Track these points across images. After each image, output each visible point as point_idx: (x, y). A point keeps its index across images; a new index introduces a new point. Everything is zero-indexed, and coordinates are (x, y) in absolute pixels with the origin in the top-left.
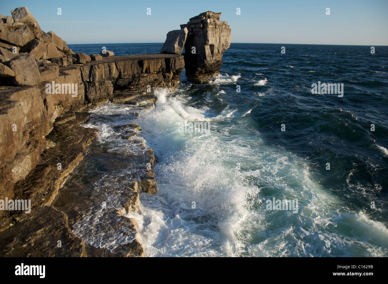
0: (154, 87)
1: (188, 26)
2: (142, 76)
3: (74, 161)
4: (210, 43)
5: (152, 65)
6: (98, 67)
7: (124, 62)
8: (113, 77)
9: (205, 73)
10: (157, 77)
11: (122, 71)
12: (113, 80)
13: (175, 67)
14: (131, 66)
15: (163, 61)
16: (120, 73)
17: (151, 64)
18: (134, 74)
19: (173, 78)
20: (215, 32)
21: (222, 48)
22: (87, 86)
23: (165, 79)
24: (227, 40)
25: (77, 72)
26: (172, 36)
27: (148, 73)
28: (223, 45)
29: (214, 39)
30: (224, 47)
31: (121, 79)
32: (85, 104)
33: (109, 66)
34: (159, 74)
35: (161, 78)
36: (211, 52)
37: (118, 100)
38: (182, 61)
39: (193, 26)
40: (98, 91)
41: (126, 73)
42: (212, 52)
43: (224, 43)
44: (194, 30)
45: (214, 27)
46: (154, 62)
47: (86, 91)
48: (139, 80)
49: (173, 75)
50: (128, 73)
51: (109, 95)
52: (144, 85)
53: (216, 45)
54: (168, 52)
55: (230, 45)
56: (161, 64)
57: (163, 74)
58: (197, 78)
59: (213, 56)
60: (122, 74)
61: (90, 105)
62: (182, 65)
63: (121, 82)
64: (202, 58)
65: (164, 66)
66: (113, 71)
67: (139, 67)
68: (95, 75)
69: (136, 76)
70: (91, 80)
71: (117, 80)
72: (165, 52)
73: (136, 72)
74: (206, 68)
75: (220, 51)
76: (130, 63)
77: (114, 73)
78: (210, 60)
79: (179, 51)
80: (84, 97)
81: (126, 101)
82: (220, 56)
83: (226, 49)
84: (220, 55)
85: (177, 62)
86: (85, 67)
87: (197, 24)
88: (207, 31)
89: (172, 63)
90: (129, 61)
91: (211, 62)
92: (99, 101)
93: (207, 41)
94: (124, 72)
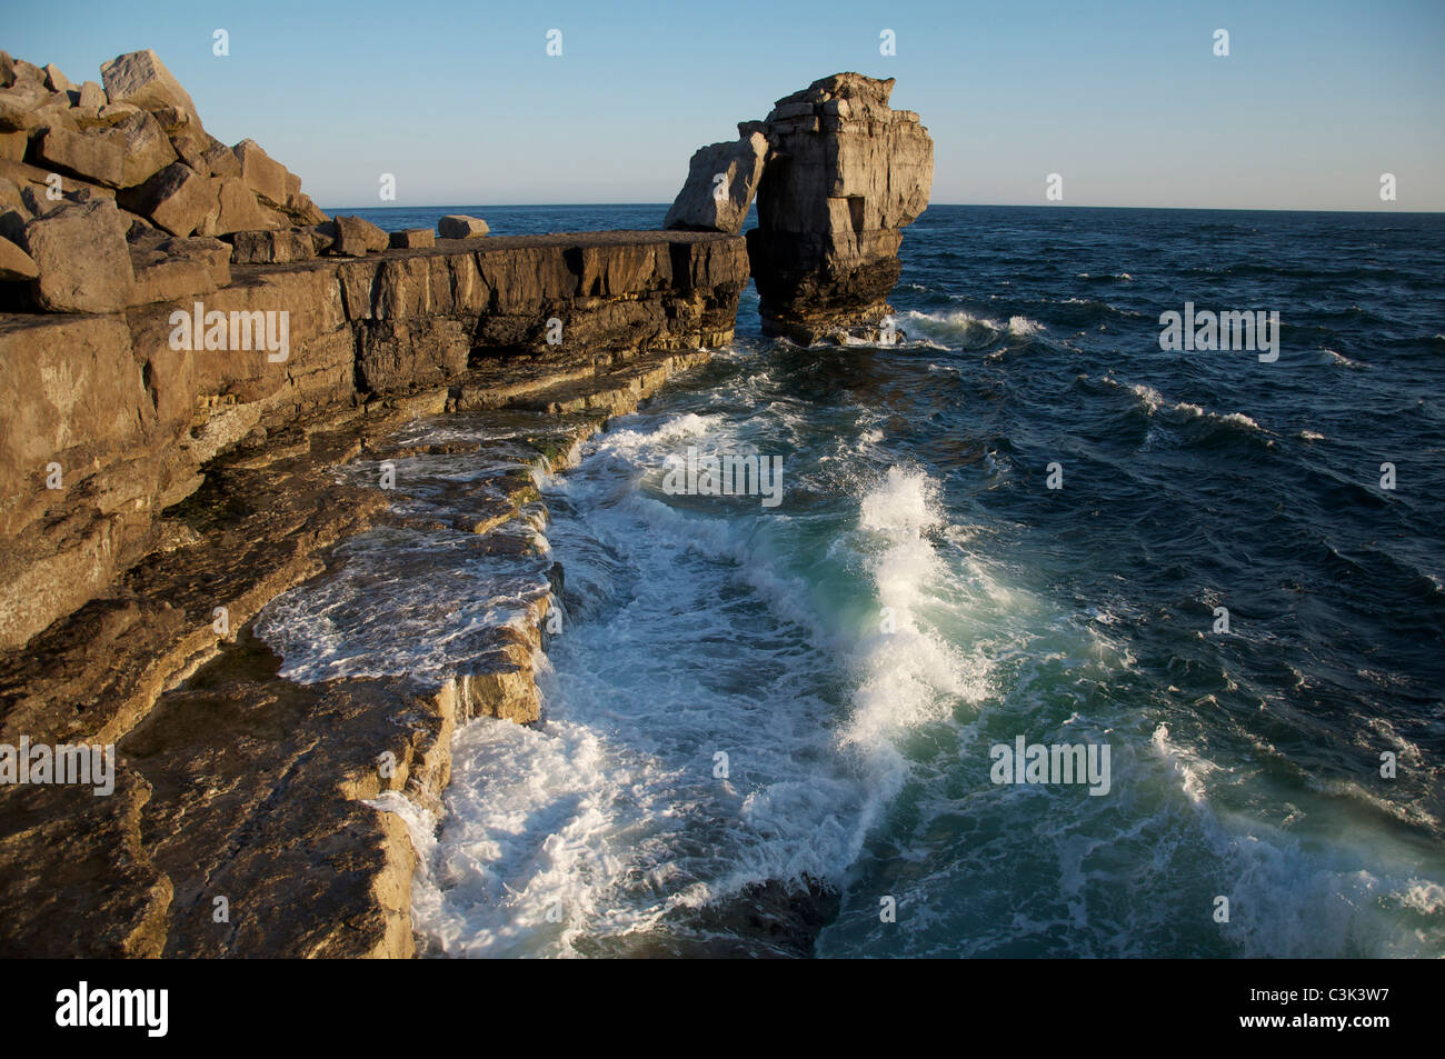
0: (629, 348)
1: (767, 127)
2: (578, 309)
3: (246, 596)
4: (849, 188)
5: (617, 265)
6: (407, 267)
7: (511, 252)
8: (466, 308)
9: (833, 304)
10: (642, 315)
11: (502, 287)
12: (467, 320)
13: (708, 278)
14: (538, 270)
15: (660, 253)
16: (494, 293)
17: (613, 264)
18: (548, 300)
19: (706, 321)
20: (867, 151)
21: (899, 209)
22: (365, 339)
23: (674, 323)
24: (916, 179)
25: (318, 282)
26: (707, 162)
27: (603, 297)
28: (901, 201)
29: (864, 176)
30: (905, 205)
31: (500, 315)
32: (355, 404)
33: (451, 268)
34: (648, 304)
35: (655, 316)
36: (854, 226)
37: (483, 392)
38: (739, 255)
39: (785, 128)
40: (404, 359)
41: (516, 295)
42: (858, 226)
43: (903, 191)
44: (789, 142)
45: (866, 129)
46: (628, 257)
47: (359, 356)
48: (568, 322)
49: (706, 309)
50: (526, 294)
51: (448, 374)
52: (589, 342)
53: (873, 201)
54: (693, 222)
56: (653, 263)
57: (664, 304)
58: (803, 321)
59: (859, 241)
60: (502, 296)
61: (375, 406)
62: (737, 270)
63: (498, 329)
64: (819, 247)
65: (667, 273)
66: (465, 285)
67: (566, 272)
68: (394, 297)
69: (557, 306)
70: (380, 317)
71: (484, 320)
72: (679, 225)
73: (554, 293)
74: (832, 285)
75: (890, 223)
76: (532, 258)
77: (469, 293)
78: (847, 252)
79: (733, 221)
80: (349, 377)
81: (511, 398)
82: (892, 243)
83: (915, 215)
84: (892, 238)
85: (717, 256)
86: (357, 266)
87: (802, 117)
88: (837, 147)
89: (697, 261)
90: (530, 250)
91: (852, 264)
92: (411, 396)
93: (837, 184)
94: (508, 291)
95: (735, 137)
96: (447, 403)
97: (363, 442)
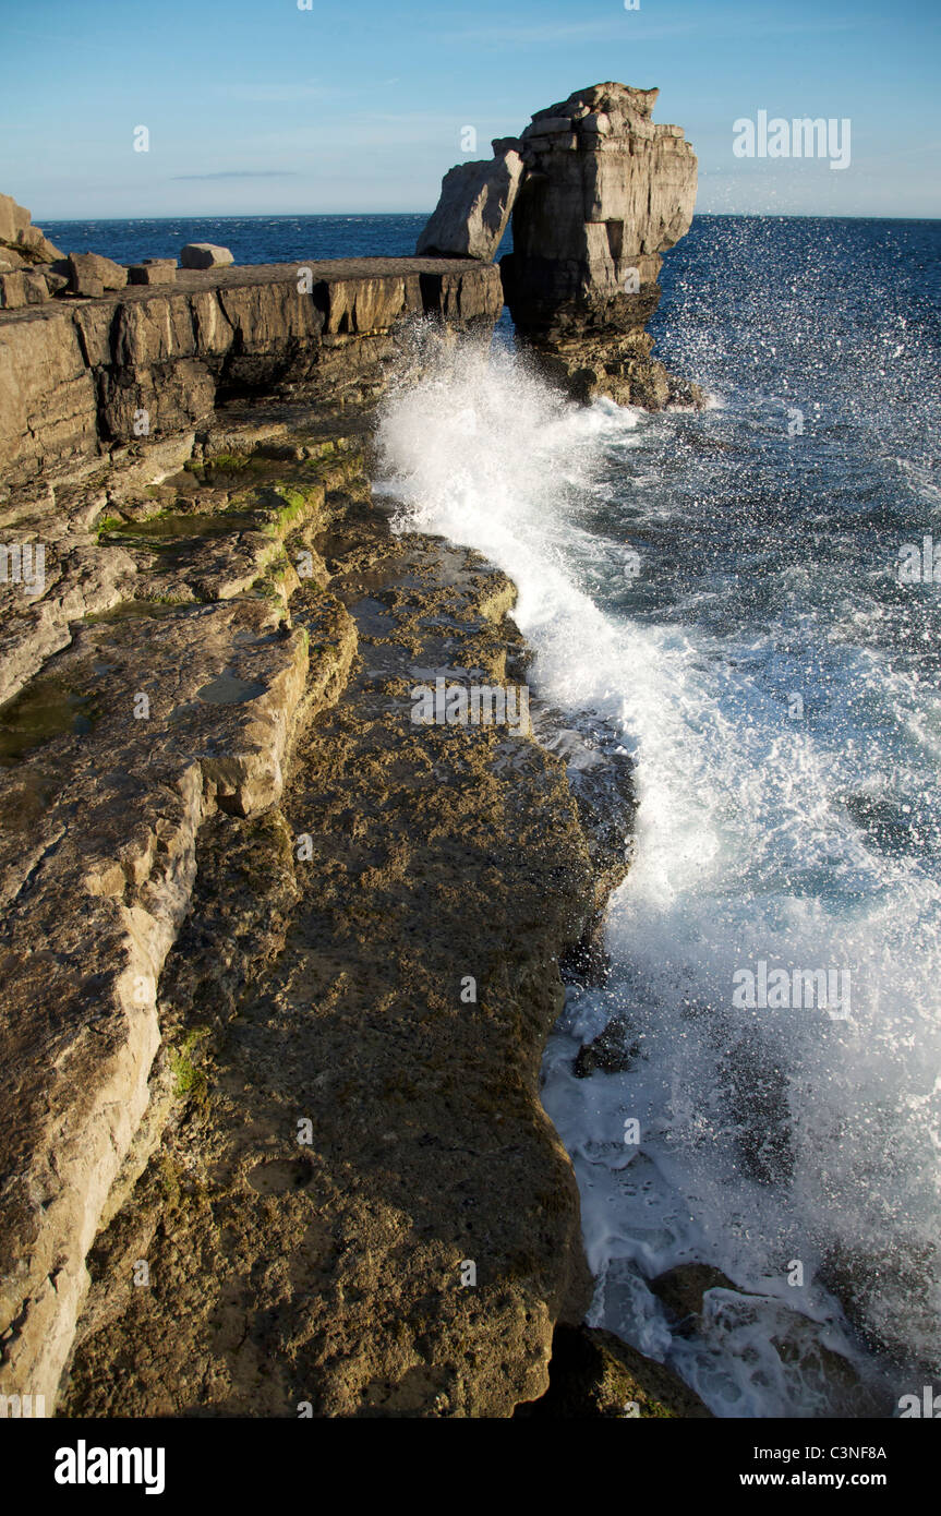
0: (379, 385)
1: (523, 145)
2: (325, 346)
4: (607, 212)
6: (146, 309)
7: (254, 288)
8: (210, 350)
9: (589, 334)
10: (392, 349)
11: (246, 326)
12: (211, 362)
13: (460, 310)
14: (283, 307)
15: (410, 285)
16: (238, 333)
17: (361, 299)
18: (294, 338)
20: (626, 171)
21: (659, 233)
22: (106, 386)
24: (677, 201)
25: (52, 331)
26: (462, 183)
27: (352, 334)
28: (662, 224)
29: (623, 200)
30: (667, 229)
31: (245, 355)
32: (100, 453)
33: (192, 308)
34: (398, 339)
36: (612, 252)
37: (231, 436)
38: (492, 285)
39: (544, 146)
40: (147, 405)
41: (260, 334)
42: (616, 253)
43: (664, 213)
44: (546, 160)
45: (626, 147)
46: (376, 290)
47: (101, 405)
48: (316, 361)
50: (271, 333)
51: (193, 419)
52: (338, 380)
53: (631, 225)
54: (445, 248)
55: (690, 221)
56: (403, 296)
58: (557, 352)
59: (617, 268)
60: (247, 336)
61: (121, 454)
62: (490, 301)
63: (241, 368)
64: (575, 275)
65: (417, 306)
66: (206, 326)
67: (312, 309)
68: (133, 340)
69: (303, 345)
70: (121, 361)
71: (229, 361)
72: (431, 252)
73: (300, 329)
75: (649, 248)
76: (277, 295)
77: (212, 333)
78: (606, 281)
79: (486, 247)
80: (91, 423)
81: (258, 443)
82: (652, 268)
83: (676, 239)
84: (651, 264)
85: (469, 288)
86: (93, 309)
87: (558, 134)
88: (595, 167)
89: (448, 292)
90: (274, 286)
91: (609, 293)
92: (157, 442)
93: (595, 208)
94: (253, 330)
95: (489, 155)
96: (194, 448)
97: (108, 495)
